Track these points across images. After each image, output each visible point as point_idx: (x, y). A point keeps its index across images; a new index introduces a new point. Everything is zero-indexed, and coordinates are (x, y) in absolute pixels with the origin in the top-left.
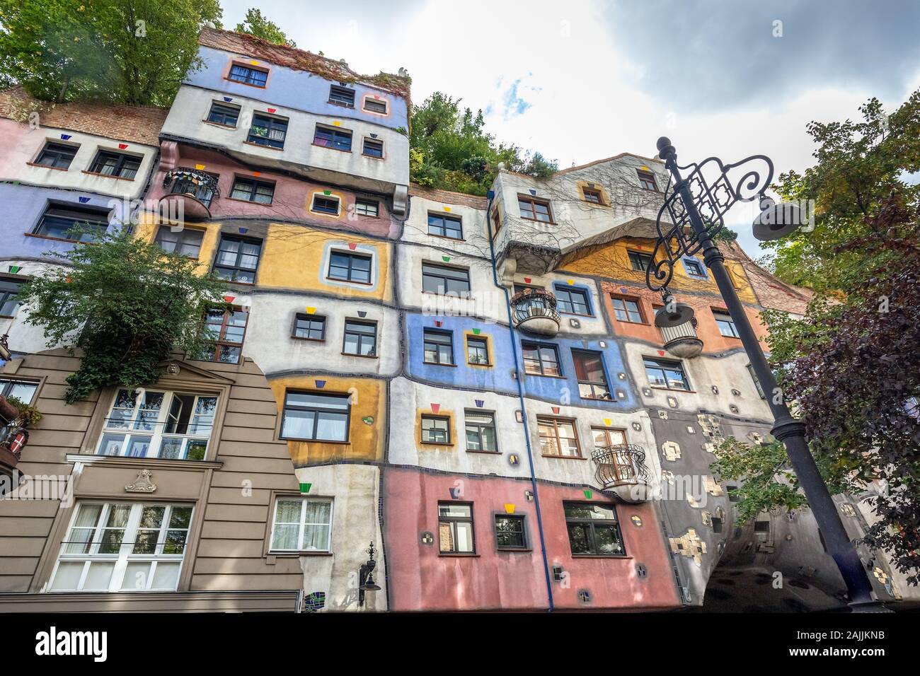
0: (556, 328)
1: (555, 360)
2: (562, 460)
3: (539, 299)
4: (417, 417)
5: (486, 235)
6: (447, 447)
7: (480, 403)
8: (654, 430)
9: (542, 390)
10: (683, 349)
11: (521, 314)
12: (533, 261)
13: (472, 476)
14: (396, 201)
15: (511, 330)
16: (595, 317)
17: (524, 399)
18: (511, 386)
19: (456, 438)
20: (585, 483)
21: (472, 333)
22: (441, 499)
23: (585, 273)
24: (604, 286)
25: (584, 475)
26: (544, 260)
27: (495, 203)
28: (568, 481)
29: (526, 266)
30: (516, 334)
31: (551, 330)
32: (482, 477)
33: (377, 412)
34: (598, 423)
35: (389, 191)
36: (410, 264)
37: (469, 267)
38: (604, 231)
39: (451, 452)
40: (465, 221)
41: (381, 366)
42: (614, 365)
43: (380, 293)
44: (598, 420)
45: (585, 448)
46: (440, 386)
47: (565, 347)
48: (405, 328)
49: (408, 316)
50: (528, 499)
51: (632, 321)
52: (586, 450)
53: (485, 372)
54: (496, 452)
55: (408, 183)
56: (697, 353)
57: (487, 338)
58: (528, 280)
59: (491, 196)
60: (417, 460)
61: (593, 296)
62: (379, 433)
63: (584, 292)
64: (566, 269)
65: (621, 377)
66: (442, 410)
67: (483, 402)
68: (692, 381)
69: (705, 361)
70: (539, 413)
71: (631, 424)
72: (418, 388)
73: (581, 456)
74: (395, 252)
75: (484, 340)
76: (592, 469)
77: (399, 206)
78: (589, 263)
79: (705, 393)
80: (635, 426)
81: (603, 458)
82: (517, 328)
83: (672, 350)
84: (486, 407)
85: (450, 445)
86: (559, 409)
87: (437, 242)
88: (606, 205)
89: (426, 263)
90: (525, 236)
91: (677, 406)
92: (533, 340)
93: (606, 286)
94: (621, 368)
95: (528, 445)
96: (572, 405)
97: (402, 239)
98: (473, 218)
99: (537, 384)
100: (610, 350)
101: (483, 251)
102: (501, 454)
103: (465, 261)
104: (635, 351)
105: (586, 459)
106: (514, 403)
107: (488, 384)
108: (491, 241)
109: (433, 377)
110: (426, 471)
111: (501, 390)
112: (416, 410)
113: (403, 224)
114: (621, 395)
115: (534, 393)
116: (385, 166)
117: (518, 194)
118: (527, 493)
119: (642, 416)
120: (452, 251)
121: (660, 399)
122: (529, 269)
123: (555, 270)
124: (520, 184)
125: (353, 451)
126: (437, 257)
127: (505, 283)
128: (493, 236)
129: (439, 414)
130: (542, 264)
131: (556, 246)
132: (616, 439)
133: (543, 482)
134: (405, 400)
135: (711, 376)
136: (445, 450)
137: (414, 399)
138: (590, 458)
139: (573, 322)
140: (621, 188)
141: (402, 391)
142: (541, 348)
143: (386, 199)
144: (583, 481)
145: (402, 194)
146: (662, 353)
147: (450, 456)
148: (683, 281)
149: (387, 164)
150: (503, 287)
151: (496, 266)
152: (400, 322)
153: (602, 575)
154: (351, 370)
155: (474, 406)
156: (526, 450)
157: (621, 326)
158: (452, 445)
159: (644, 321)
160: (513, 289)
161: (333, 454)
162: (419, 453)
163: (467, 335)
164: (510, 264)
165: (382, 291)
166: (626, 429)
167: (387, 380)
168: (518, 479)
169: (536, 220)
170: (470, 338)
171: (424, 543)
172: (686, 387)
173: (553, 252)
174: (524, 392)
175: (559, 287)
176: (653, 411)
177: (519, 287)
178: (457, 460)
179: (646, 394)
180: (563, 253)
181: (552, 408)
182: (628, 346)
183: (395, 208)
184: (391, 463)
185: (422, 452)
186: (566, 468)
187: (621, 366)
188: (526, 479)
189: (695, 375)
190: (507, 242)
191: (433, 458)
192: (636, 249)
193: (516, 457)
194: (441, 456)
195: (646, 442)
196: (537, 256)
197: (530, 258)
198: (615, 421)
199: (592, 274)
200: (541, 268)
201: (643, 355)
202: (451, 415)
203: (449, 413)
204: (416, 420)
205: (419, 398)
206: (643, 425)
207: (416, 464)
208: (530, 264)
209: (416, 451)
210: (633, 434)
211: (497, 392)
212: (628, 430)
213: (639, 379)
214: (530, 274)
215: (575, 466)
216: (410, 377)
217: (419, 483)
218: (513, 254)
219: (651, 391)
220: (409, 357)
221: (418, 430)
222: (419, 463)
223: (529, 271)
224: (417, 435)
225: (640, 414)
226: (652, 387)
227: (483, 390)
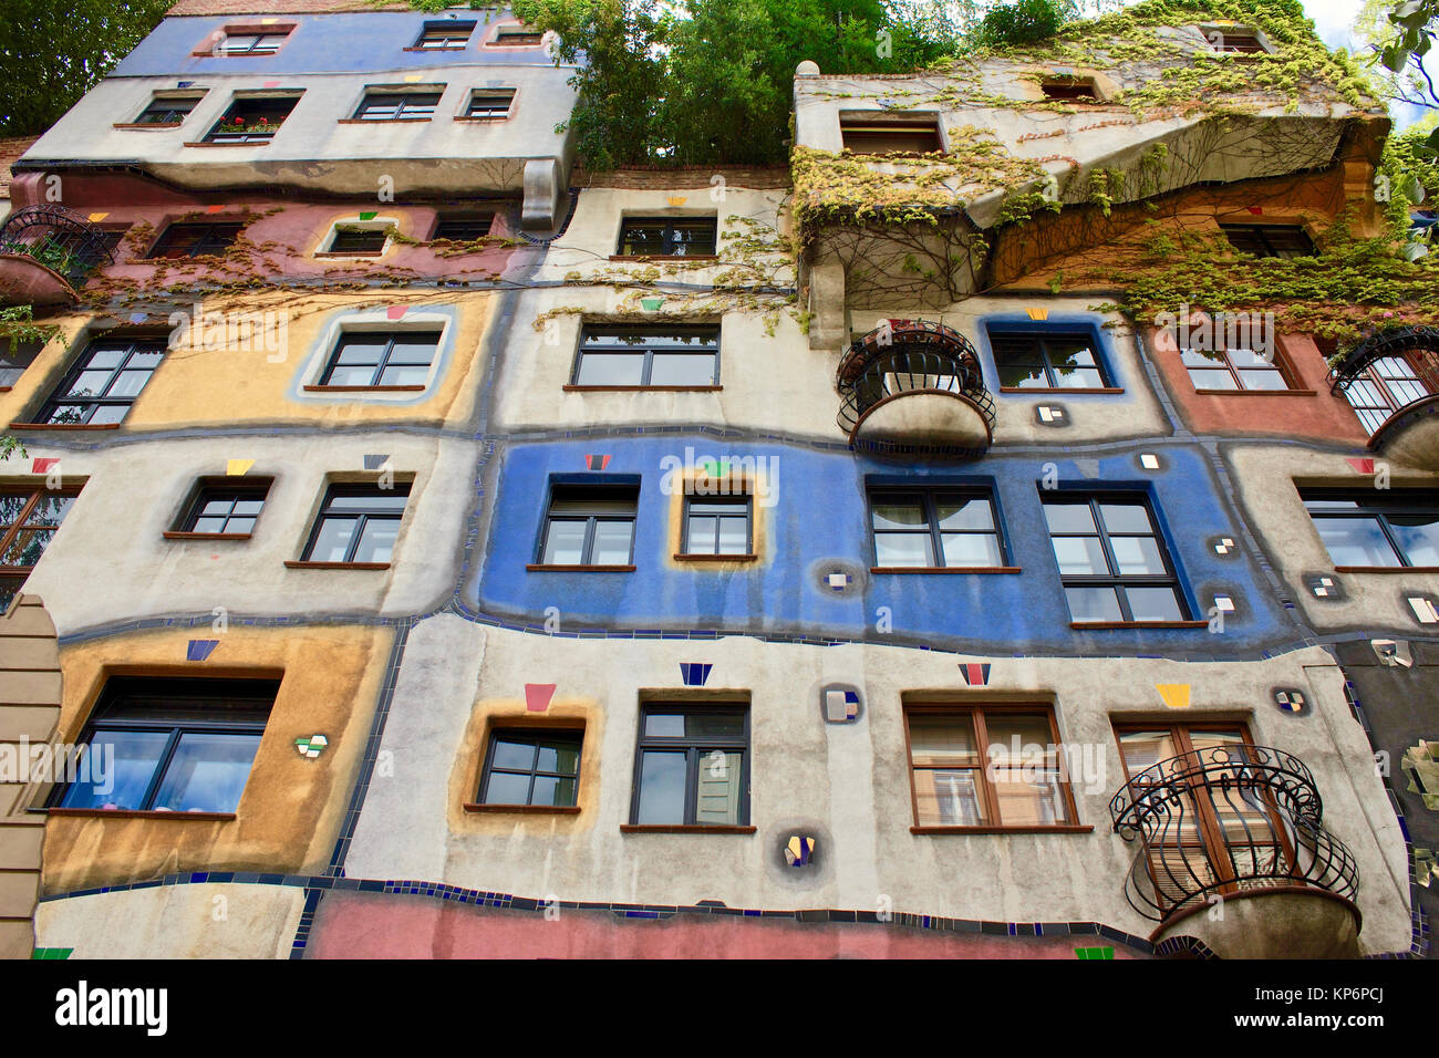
1: (993, 526)
2: (994, 841)
4: (471, 728)
6: (555, 820)
7: (696, 673)
9: (925, 618)
12: (894, 261)
13: (628, 914)
14: (527, 198)
16: (1123, 392)
19: (592, 788)
20: (1085, 919)
25: (1079, 888)
28: (1014, 916)
29: (880, 280)
32: (666, 915)
33: (343, 722)
34: (1137, 701)
39: (566, 834)
40: (723, 218)
41: (392, 588)
42: (1193, 517)
43: (442, 404)
44: (1133, 690)
46: (570, 631)
47: (1018, 481)
48: (492, 484)
49: (509, 451)
52: (1092, 799)
53: (727, 579)
55: (558, 152)
58: (901, 324)
60: (442, 860)
61: (1114, 340)
62: (334, 783)
63: (1084, 336)
65: (1221, 549)
66: (560, 705)
67: (708, 667)
70: (909, 685)
71: (1268, 694)
72: (493, 642)
73: (1075, 822)
74: (509, 309)
75: (742, 496)
76: (1112, 865)
78: (1095, 262)
80: (1282, 697)
82: (851, 446)
83: (1396, 452)
84: (717, 683)
85: (568, 810)
86: (987, 668)
88: (1109, 103)
89: (592, 324)
92: (907, 472)
94: (1219, 522)
96: (1038, 650)
97: (535, 279)
99: (910, 600)
100: (1175, 473)
102: (755, 831)
104: (1267, 470)
105: (1090, 831)
106: (821, 664)
107: (734, 614)
110: (462, 899)
111: (779, 627)
112: (474, 705)
113: (547, 247)
114: (1225, 604)
116: (505, 129)
117: (841, 115)
120: (670, 285)
121: (1375, 603)
123: (985, 287)
125: (240, 839)
129: (546, 713)
130: (926, 264)
132: (1211, 749)
134: (444, 680)
136: (547, 827)
137: (474, 674)
138: (1103, 823)
139: (1045, 411)
141: (440, 652)
144: (1073, 910)
146: (1366, 467)
147: (559, 847)
149: (513, 125)
152: (480, 468)
154: (304, 606)
155: (674, 681)
157: (1211, 405)
158: (576, 812)
159: (1294, 385)
161: (175, 852)
162: (452, 840)
165: (448, 401)
166: (1249, 713)
167: (401, 625)
168: (810, 918)
170: (693, 499)
175: (997, 331)
176: (1350, 646)
178: (583, 858)
179: (1321, 592)
180: (983, 223)
182: (1242, 457)
184: (348, 876)
185: (465, 839)
186: (1006, 870)
187: (1220, 515)
191: (496, 857)
192: (1248, 218)
193: (810, 842)
194: (527, 848)
195: (1332, 750)
196: (897, 240)
197: (884, 253)
198: (1203, 689)
199: (1106, 286)
200: (930, 279)
201: (1296, 480)
202: (588, 715)
203: (585, 709)
204: (466, 736)
205: (491, 671)
206: (1316, 694)
207: (435, 877)
208: (887, 271)
209: (445, 834)
210: (1277, 729)
211: (764, 635)
212: (1258, 714)
213: (1287, 549)
214: (906, 308)
215: (1043, 859)
216: (474, 613)
217: (430, 943)
218: (826, 248)
219: (1334, 579)
220: (484, 556)
221: (465, 768)
222: (445, 873)
223: (899, 296)
224: (459, 784)
225: (1301, 658)
226: (1338, 569)
227: (713, 633)
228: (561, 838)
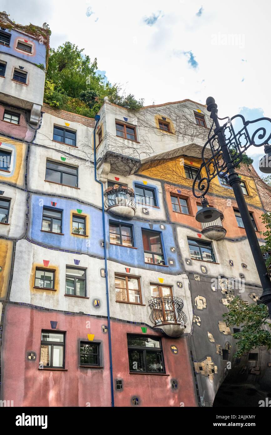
0: (132, 214)
1: (130, 236)
2: (129, 305)
3: (123, 193)
4: (33, 269)
5: (91, 144)
6: (51, 292)
7: (77, 262)
8: (191, 288)
9: (120, 256)
10: (213, 234)
11: (110, 202)
12: (121, 166)
13: (67, 313)
14: (33, 115)
15: (103, 212)
16: (159, 208)
17: (108, 261)
18: (99, 251)
19: (58, 286)
20: (143, 322)
21: (76, 212)
22: (44, 328)
23: (155, 178)
24: (167, 187)
25: (142, 316)
26: (129, 166)
27: (100, 124)
28: (132, 320)
29: (116, 169)
30: (106, 215)
31: (129, 214)
32: (73, 314)
33: (4, 264)
34: (155, 281)
35: (28, 107)
36: (38, 160)
37: (78, 166)
38: (170, 150)
39: (54, 295)
40: (79, 134)
41: (11, 230)
42: (168, 242)
43: (15, 178)
44: (154, 278)
45: (145, 297)
46: (51, 248)
47: (138, 227)
48: (31, 206)
49: (33, 197)
50: (104, 331)
51: (182, 212)
52: (146, 299)
53: (82, 241)
54: (85, 297)
55: (42, 104)
56: (222, 237)
57: (86, 216)
58: (117, 179)
59: (98, 118)
60: (30, 299)
61: (159, 194)
62: (4, 278)
63: (153, 190)
64: (143, 173)
65: (172, 250)
66: (50, 266)
67: (79, 261)
68: (217, 256)
69: (227, 243)
70: (116, 271)
71: (176, 283)
72: (35, 248)
73: (142, 303)
74: (28, 150)
75: (84, 218)
76: (148, 312)
77: (34, 119)
78: (158, 171)
79: (225, 264)
80: (178, 284)
81: (156, 305)
82: (107, 211)
83: (206, 234)
84: (81, 265)
85: (54, 290)
86: (130, 269)
87: (58, 146)
88: (172, 133)
89: (49, 161)
90: (118, 148)
91: (206, 273)
92: (117, 220)
93: (168, 187)
94: (173, 244)
95: (107, 294)
96: (139, 267)
97: (34, 142)
98: (84, 132)
99: (117, 252)
100: (167, 230)
101: (89, 155)
102: (88, 298)
103: (76, 161)
104: (183, 233)
105: (145, 305)
106: (100, 263)
107: (84, 249)
108: (95, 149)
109: (46, 241)
110: (35, 307)
111: (92, 254)
112: (33, 264)
113: (36, 132)
114: (171, 262)
115: (114, 257)
116: (27, 90)
117: (116, 119)
118: (103, 327)
119: (184, 279)
120: (68, 154)
121: (196, 267)
122: (119, 171)
123: (136, 174)
124: (118, 113)
126: (57, 157)
127: (102, 179)
128: (96, 147)
129: (48, 267)
130: (127, 168)
131: (138, 157)
132: (166, 292)
133: (114, 319)
134: (26, 256)
135: (229, 253)
136: (50, 293)
137: (32, 256)
138: (147, 304)
139: (144, 210)
140: (183, 123)
141: (24, 250)
142: (122, 226)
143: (26, 113)
145: (37, 110)
146: (200, 236)
147: (53, 298)
148: (217, 188)
149: (29, 88)
150: (100, 182)
151: (97, 167)
152: (27, 200)
153: (148, 386)
155: (73, 263)
156: (105, 296)
157: (175, 214)
158: (55, 291)
159: (190, 213)
160: (107, 184)
162: (31, 295)
163: (73, 213)
164: (106, 167)
166: (172, 286)
167: (14, 241)
168: (99, 317)
169: (126, 139)
170: (75, 216)
171: (28, 359)
172: (213, 259)
173: (135, 162)
174: (108, 256)
175: (137, 185)
176: (190, 274)
177: (111, 183)
178: (58, 301)
179: (188, 263)
180: (142, 163)
181: (126, 268)
182: (179, 229)
183: (31, 120)
184: (11, 301)
185: (34, 294)
186: (131, 311)
187: (173, 242)
188: (104, 317)
189: (219, 252)
190: (105, 151)
191: (41, 299)
192: (189, 164)
193: (98, 302)
194: (47, 298)
195: (185, 295)
196: (124, 163)
197: (120, 164)
198: (166, 280)
199: (159, 178)
200: (127, 171)
201: (187, 236)
202: (56, 269)
203: (55, 267)
204: (32, 271)
205: (35, 255)
206: (184, 284)
207: (29, 302)
208: (119, 168)
209: (30, 293)
210: (177, 290)
211: (90, 255)
212: (174, 286)
213: (184, 252)
214: (119, 175)
215: (137, 310)
216: (30, 240)
217: (30, 316)
218: (109, 160)
219: (191, 261)
220: (31, 226)
221: (32, 278)
222: (31, 302)
223: (119, 172)
224: (32, 282)
225: (182, 276)
226: (191, 259)
227: (80, 253)
228: (53, 296)
